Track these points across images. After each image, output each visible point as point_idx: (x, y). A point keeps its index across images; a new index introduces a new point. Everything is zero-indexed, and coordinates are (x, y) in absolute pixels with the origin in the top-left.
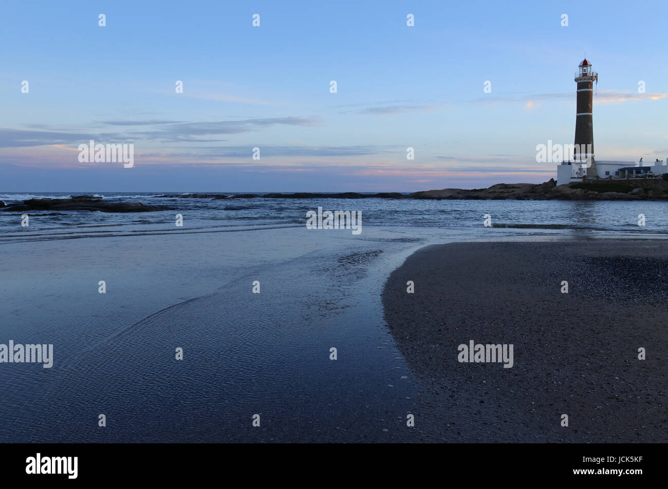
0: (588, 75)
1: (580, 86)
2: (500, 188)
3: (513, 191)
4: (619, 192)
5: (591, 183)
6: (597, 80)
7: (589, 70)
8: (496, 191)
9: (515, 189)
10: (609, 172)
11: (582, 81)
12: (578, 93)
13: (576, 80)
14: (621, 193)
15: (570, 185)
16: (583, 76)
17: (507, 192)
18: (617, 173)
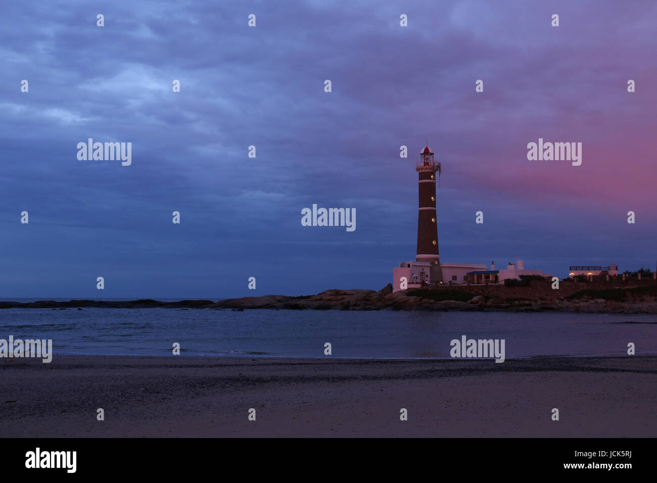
0: (430, 164)
1: (422, 176)
2: (330, 295)
3: (343, 299)
4: (458, 301)
5: (430, 289)
6: (440, 170)
7: (431, 159)
8: (323, 298)
9: (346, 296)
10: (456, 276)
11: (424, 171)
12: (420, 184)
13: (417, 170)
14: (460, 302)
15: (407, 292)
16: (425, 165)
17: (336, 300)
18: (466, 278)
